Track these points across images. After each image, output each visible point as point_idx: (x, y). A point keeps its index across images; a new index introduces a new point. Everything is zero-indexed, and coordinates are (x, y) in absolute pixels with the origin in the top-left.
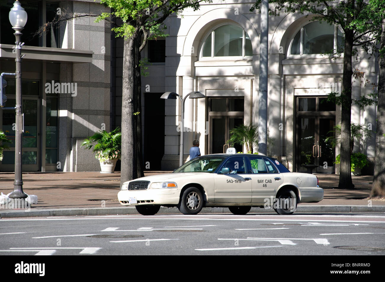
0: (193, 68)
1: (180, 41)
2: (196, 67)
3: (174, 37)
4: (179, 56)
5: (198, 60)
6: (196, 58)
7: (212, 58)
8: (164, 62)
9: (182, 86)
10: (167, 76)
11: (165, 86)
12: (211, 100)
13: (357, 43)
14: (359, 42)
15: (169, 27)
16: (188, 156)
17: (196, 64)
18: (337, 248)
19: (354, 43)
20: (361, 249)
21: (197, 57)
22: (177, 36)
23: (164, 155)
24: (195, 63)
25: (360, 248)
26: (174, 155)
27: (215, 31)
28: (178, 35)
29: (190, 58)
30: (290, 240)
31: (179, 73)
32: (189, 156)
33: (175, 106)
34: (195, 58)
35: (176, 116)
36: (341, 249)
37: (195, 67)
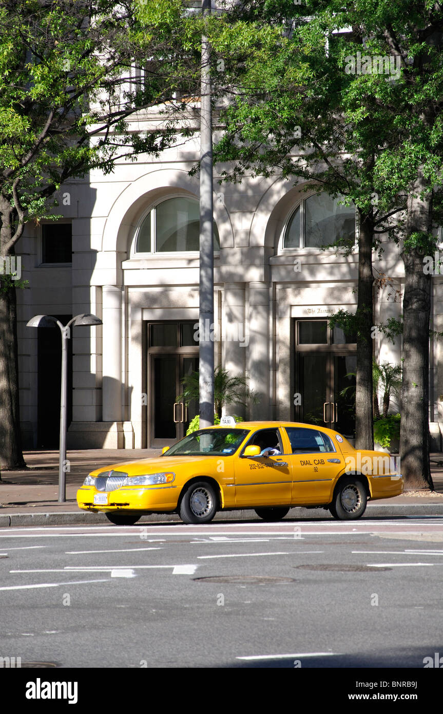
0: (120, 272)
1: (95, 225)
2: (125, 271)
3: (87, 218)
4: (95, 252)
5: (128, 258)
6: (126, 254)
7: (153, 254)
8: (71, 261)
9: (102, 304)
10: (75, 287)
11: (72, 304)
12: (152, 326)
13: (381, 229)
14: (383, 227)
15: (78, 202)
16: (112, 424)
17: (125, 265)
18: (200, 580)
19: (375, 228)
20: (239, 581)
21: (126, 252)
22: (91, 218)
23: (72, 423)
24: (123, 263)
25: (238, 579)
26: (89, 423)
27: (156, 208)
28: (92, 216)
29: (113, 256)
30: (131, 569)
31: (95, 280)
32: (115, 423)
33: (89, 337)
34: (123, 255)
35: (91, 354)
36: (206, 581)
37: (123, 270)
